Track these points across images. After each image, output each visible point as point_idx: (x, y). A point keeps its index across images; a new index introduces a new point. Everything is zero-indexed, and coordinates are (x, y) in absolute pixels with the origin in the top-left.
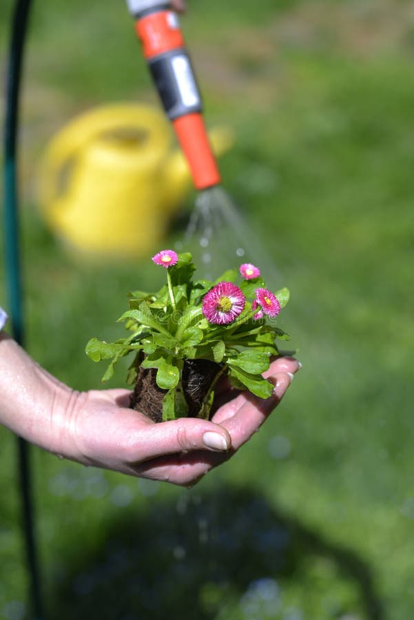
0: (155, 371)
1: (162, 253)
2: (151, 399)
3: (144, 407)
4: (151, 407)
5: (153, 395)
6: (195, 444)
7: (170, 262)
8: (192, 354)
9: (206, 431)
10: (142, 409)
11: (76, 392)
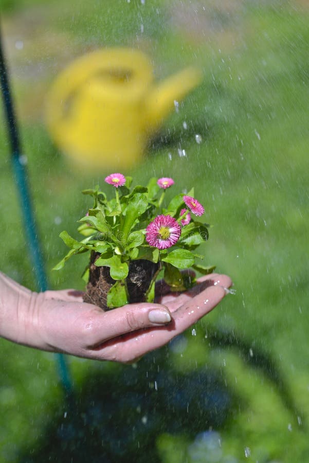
0: (107, 269)
1: (112, 175)
2: (102, 294)
3: (96, 301)
4: (102, 300)
5: (104, 291)
6: (142, 322)
7: (119, 183)
8: (135, 255)
9: (150, 310)
10: (94, 302)
11: (35, 293)
